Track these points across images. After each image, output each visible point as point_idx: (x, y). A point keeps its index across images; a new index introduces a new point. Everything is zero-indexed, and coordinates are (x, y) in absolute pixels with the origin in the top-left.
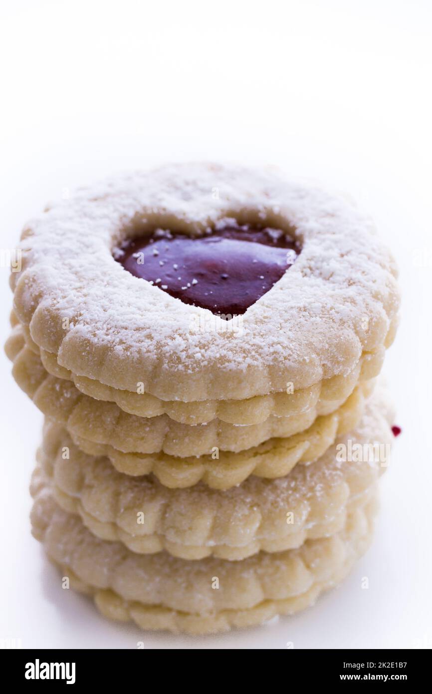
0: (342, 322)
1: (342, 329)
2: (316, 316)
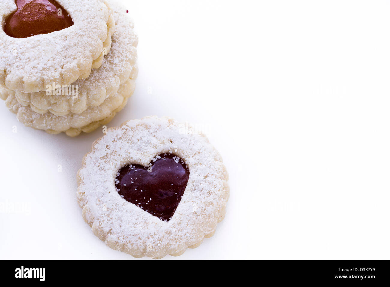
0: (209, 215)
1: (210, 218)
2: (200, 215)
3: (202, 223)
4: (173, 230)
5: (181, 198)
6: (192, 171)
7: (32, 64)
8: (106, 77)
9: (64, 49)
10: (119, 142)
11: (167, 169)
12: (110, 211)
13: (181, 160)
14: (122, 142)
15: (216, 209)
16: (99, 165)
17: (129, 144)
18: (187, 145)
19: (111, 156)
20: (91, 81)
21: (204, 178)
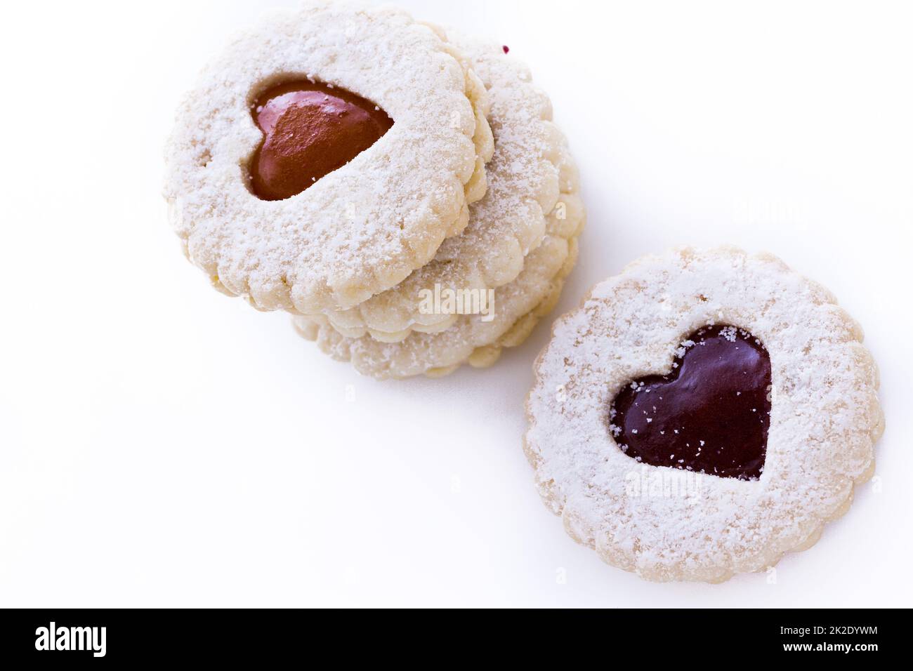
0: (846, 431)
1: (849, 439)
2: (824, 440)
3: (836, 455)
4: (776, 494)
5: (769, 416)
6: (771, 347)
7: (336, 241)
8: (507, 212)
9: (392, 186)
10: (588, 343)
11: (716, 362)
12: (621, 501)
13: (741, 331)
14: (595, 340)
15: (856, 414)
16: (563, 409)
17: (613, 338)
18: (740, 294)
19: (583, 378)
20: (477, 232)
21: (806, 354)
